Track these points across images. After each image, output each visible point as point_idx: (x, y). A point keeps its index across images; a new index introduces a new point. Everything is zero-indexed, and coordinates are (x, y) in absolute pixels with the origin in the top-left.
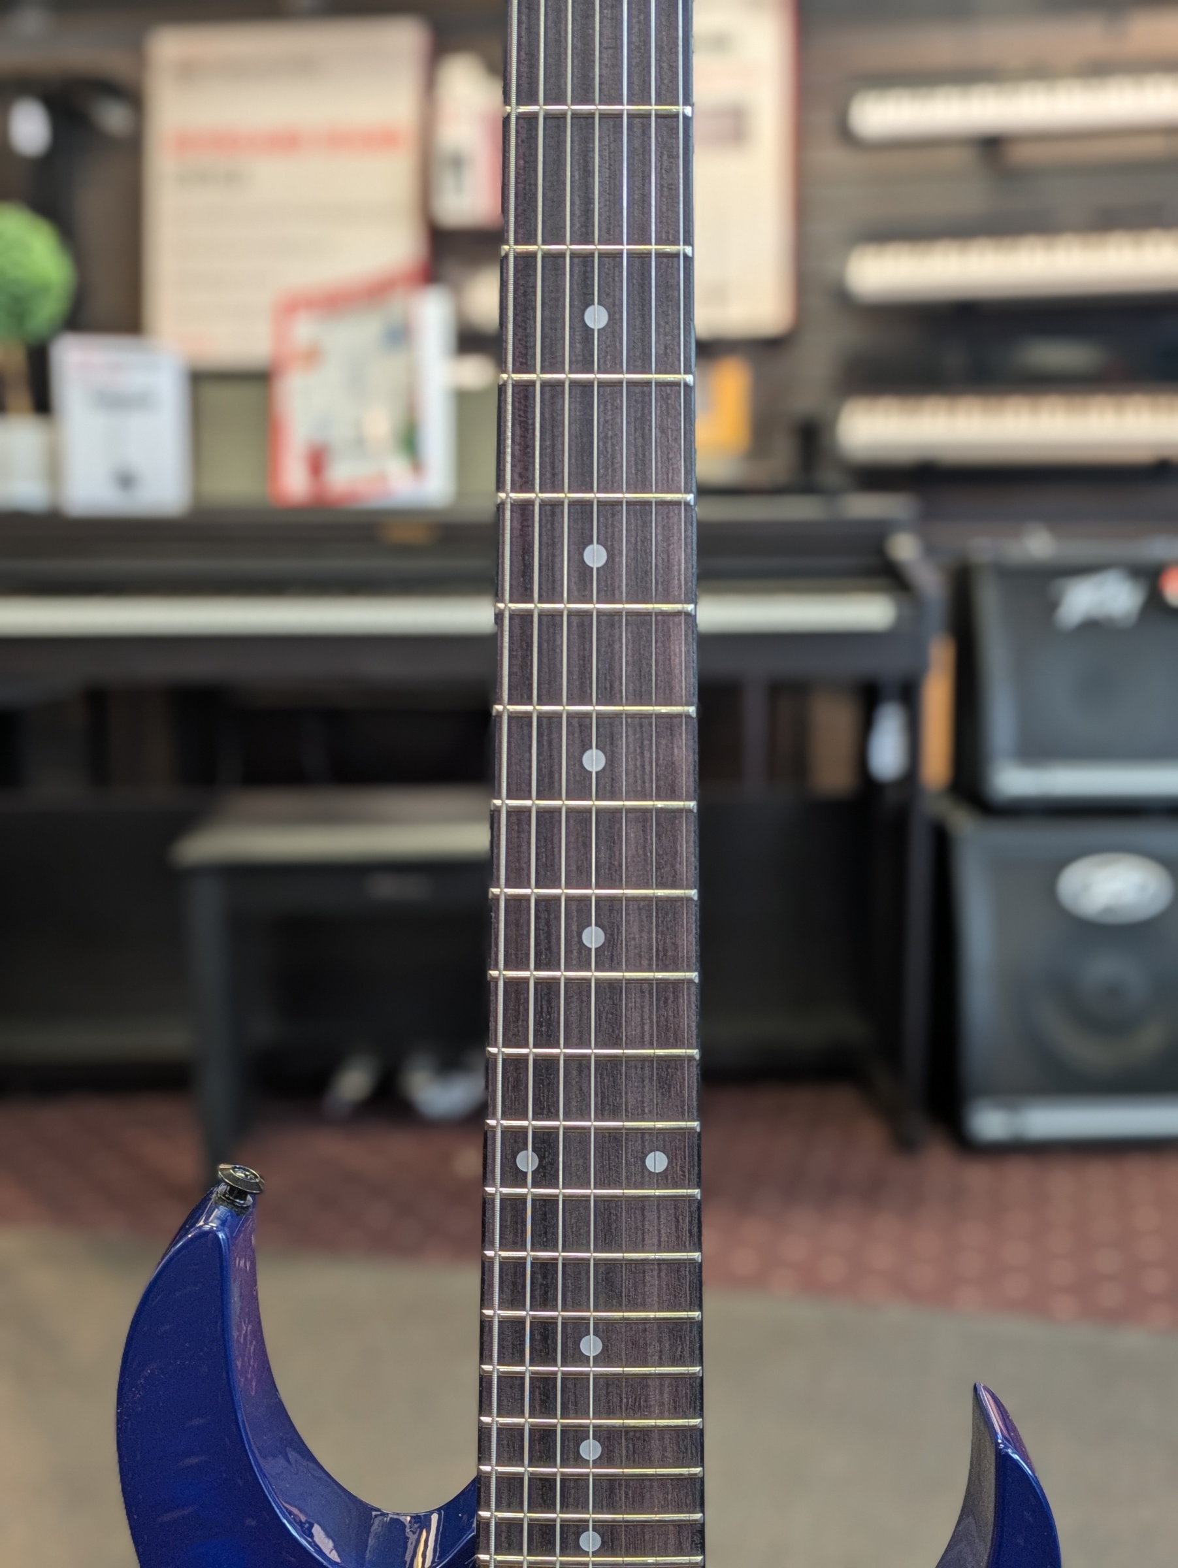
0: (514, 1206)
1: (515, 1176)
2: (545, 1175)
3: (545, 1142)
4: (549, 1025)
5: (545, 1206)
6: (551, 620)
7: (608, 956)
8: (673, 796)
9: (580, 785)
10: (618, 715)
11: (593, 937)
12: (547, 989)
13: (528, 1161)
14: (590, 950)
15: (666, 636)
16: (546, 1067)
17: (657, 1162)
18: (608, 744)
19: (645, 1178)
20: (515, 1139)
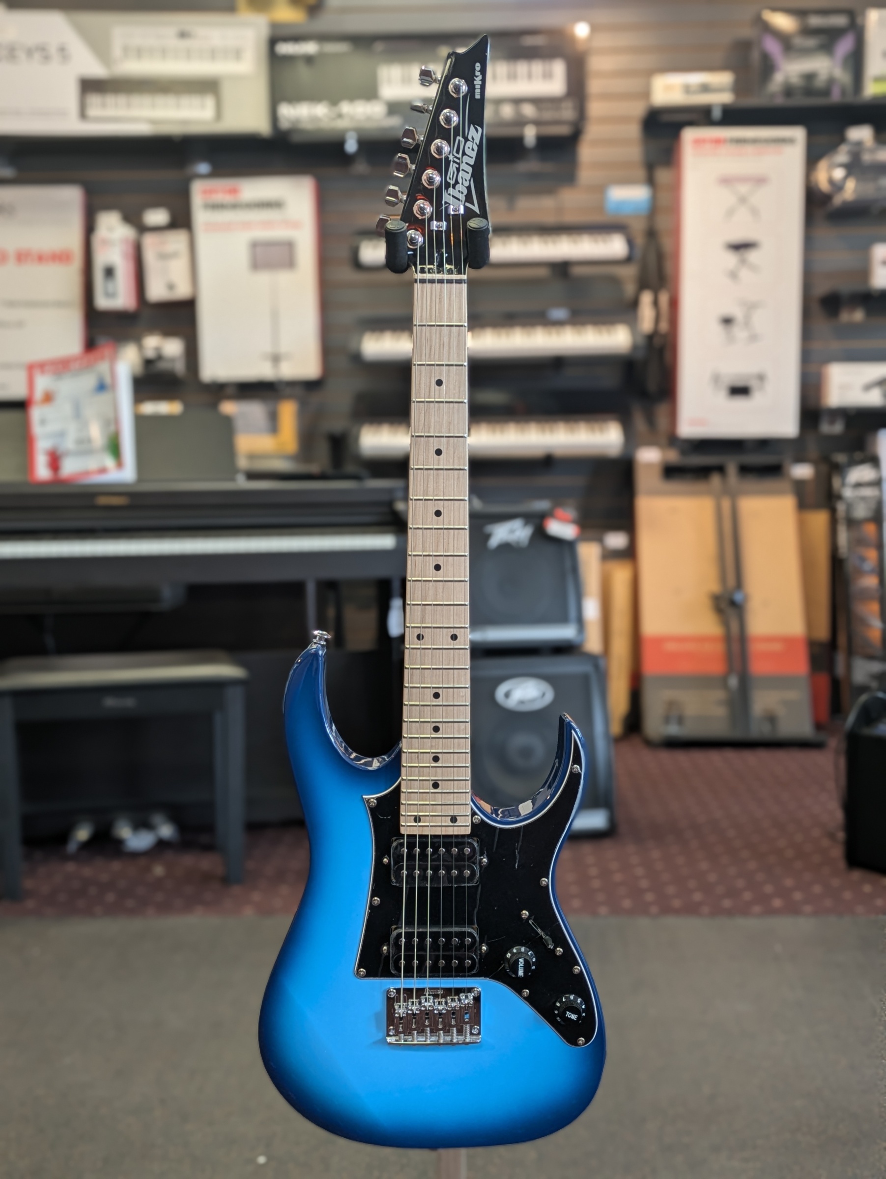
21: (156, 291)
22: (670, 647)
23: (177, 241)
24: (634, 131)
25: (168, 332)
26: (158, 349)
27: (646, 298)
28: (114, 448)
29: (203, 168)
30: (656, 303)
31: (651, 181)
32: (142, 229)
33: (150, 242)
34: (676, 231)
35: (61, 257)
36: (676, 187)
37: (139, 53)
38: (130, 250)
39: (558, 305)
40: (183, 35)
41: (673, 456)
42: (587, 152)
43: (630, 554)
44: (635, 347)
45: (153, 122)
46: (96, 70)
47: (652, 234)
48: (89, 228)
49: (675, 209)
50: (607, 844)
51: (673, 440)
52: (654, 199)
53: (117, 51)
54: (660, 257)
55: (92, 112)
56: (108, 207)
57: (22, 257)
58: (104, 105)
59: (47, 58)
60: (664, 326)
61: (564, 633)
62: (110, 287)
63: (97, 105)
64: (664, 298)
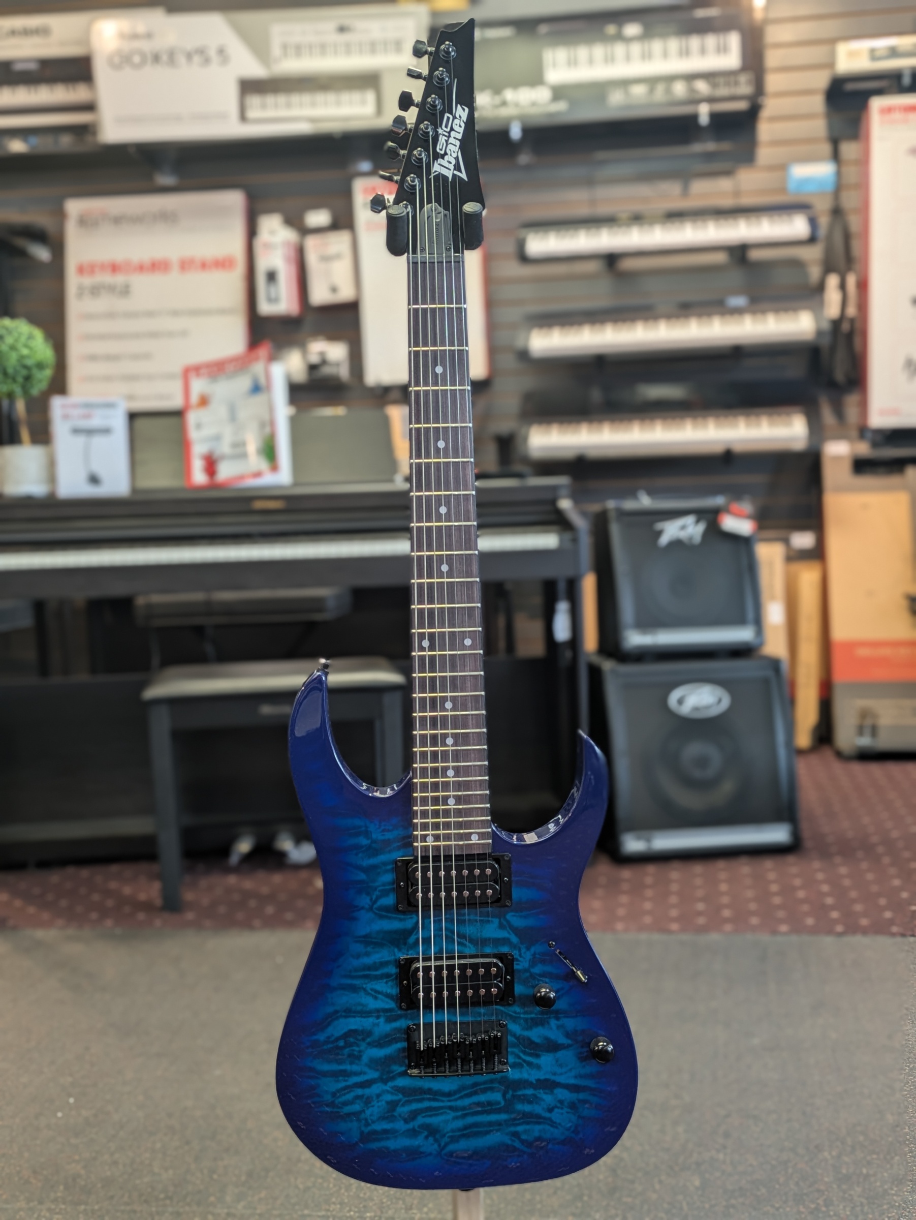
0: (422, 658)
1: (422, 649)
2: (432, 648)
3: (432, 636)
4: (431, 598)
5: (432, 658)
6: (428, 465)
7: (450, 574)
8: (469, 520)
9: (439, 518)
10: (451, 495)
11: (445, 568)
12: (430, 585)
13: (426, 643)
14: (444, 572)
15: (464, 469)
16: (431, 611)
17: (468, 642)
18: (448, 505)
19: (464, 648)
20: (422, 636)
21: (319, 295)
22: (863, 652)
23: (339, 242)
24: (817, 103)
25: (332, 337)
26: (322, 354)
27: (833, 281)
28: (269, 451)
29: (365, 166)
30: (843, 286)
31: (836, 156)
32: (305, 231)
33: (311, 243)
34: (864, 209)
35: (223, 264)
36: (864, 161)
37: (299, 50)
38: (292, 254)
39: (736, 292)
40: (342, 29)
41: (863, 449)
42: (765, 130)
43: (818, 554)
44: (819, 333)
45: (312, 120)
46: (256, 70)
47: (837, 212)
48: (252, 232)
49: (863, 185)
50: (791, 859)
51: (863, 431)
52: (839, 174)
53: (276, 51)
54: (847, 237)
55: (251, 114)
56: (270, 211)
57: (186, 265)
58: (264, 107)
59: (207, 61)
60: (851, 311)
61: (742, 635)
62: (273, 290)
63: (257, 106)
64: (851, 281)
